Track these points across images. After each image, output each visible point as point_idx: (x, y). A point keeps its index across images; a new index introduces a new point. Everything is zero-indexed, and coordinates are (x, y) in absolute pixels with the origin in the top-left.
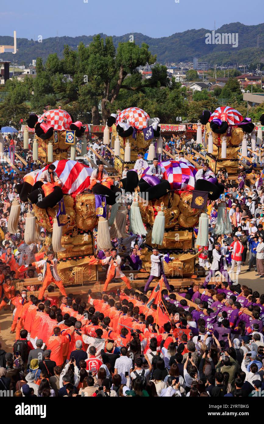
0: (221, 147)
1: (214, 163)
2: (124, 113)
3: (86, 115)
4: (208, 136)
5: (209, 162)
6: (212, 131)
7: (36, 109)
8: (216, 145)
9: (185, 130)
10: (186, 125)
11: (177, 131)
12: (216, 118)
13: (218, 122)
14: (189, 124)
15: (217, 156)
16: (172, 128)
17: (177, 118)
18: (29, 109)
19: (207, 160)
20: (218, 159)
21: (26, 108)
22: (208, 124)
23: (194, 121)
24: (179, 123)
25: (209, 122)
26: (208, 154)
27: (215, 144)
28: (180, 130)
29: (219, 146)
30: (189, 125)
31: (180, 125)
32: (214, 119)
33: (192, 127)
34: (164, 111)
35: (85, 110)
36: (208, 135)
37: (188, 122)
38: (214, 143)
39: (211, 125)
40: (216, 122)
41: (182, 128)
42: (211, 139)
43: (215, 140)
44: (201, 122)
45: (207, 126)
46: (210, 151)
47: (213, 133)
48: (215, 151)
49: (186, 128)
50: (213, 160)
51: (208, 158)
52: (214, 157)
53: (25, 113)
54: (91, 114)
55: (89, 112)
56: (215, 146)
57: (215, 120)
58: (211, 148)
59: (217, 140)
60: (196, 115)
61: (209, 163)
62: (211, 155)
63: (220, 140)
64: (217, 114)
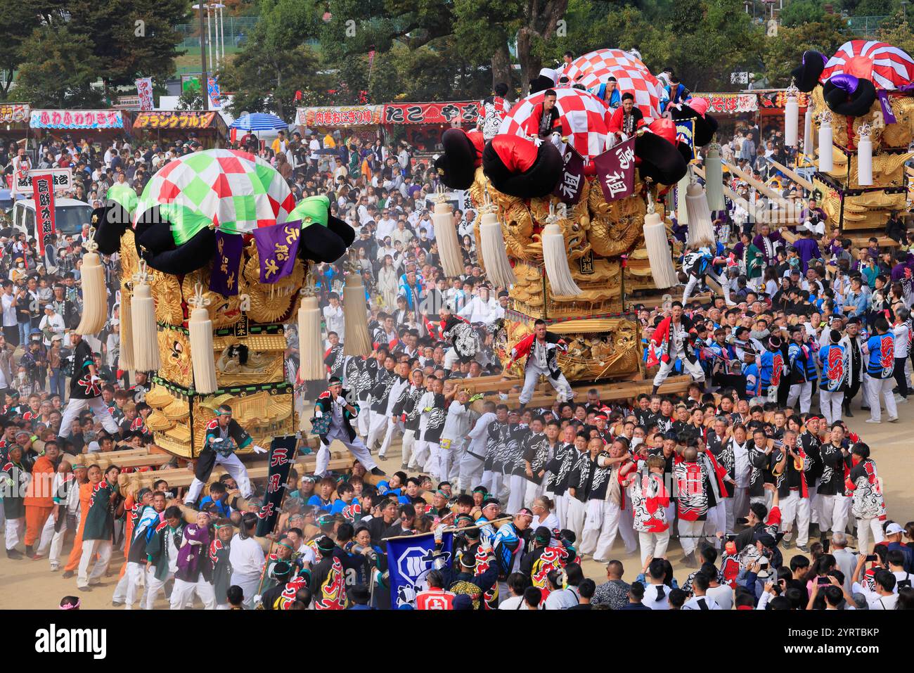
0: (856, 154)
1: (838, 200)
2: (579, 65)
3: (476, 73)
4: (819, 123)
5: (821, 196)
6: (830, 111)
7: (335, 62)
8: (843, 149)
9: (755, 109)
10: (758, 95)
11: (731, 112)
12: (841, 72)
13: (845, 84)
14: (766, 91)
15: (845, 178)
16: (718, 103)
17: (733, 75)
18: (316, 61)
19: (817, 191)
20: (847, 188)
21: (307, 59)
22: (819, 89)
23: (779, 83)
24: (739, 88)
25: (822, 84)
26: (821, 176)
27: (839, 147)
28: (741, 109)
29: (851, 151)
30: (767, 94)
31: (739, 96)
32: (834, 74)
33: (774, 100)
34: (696, 57)
35: (472, 61)
36: (819, 119)
37: (767, 87)
38: (835, 144)
39: (825, 93)
40: (841, 83)
41: (746, 104)
42: (826, 133)
43: (838, 134)
44: (797, 84)
45: (814, 95)
46: (824, 166)
47: (832, 114)
48: (841, 165)
49: (759, 103)
50: (833, 190)
51: (819, 185)
52: (835, 184)
53: (306, 73)
54: (490, 71)
55: (485, 64)
56: (840, 153)
57: (837, 79)
58: (827, 158)
59: (845, 135)
60: (787, 66)
61: (823, 200)
62: (828, 178)
63: (854, 135)
64: (841, 61)
